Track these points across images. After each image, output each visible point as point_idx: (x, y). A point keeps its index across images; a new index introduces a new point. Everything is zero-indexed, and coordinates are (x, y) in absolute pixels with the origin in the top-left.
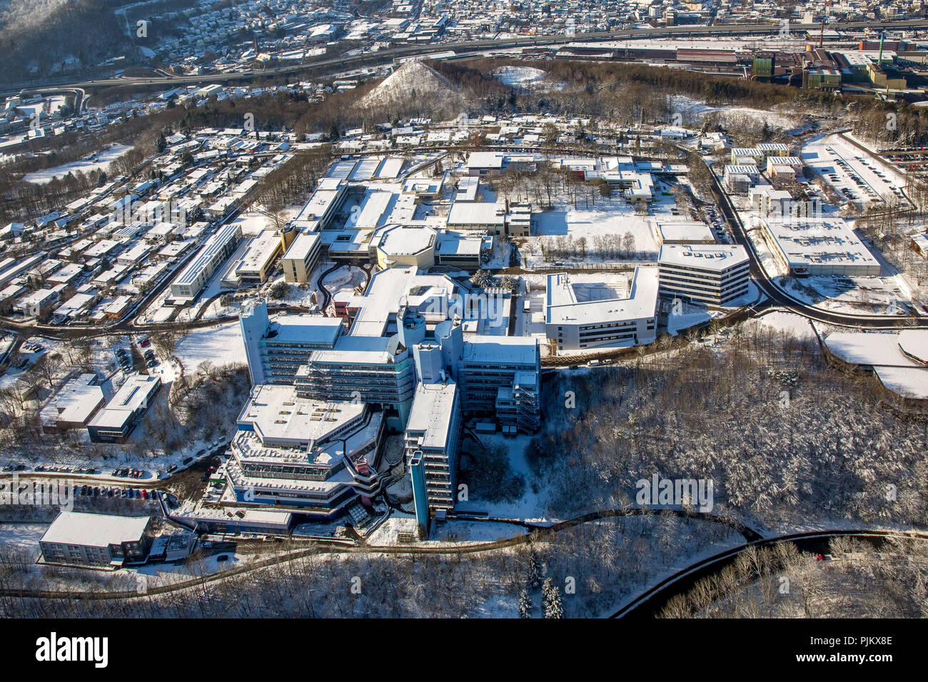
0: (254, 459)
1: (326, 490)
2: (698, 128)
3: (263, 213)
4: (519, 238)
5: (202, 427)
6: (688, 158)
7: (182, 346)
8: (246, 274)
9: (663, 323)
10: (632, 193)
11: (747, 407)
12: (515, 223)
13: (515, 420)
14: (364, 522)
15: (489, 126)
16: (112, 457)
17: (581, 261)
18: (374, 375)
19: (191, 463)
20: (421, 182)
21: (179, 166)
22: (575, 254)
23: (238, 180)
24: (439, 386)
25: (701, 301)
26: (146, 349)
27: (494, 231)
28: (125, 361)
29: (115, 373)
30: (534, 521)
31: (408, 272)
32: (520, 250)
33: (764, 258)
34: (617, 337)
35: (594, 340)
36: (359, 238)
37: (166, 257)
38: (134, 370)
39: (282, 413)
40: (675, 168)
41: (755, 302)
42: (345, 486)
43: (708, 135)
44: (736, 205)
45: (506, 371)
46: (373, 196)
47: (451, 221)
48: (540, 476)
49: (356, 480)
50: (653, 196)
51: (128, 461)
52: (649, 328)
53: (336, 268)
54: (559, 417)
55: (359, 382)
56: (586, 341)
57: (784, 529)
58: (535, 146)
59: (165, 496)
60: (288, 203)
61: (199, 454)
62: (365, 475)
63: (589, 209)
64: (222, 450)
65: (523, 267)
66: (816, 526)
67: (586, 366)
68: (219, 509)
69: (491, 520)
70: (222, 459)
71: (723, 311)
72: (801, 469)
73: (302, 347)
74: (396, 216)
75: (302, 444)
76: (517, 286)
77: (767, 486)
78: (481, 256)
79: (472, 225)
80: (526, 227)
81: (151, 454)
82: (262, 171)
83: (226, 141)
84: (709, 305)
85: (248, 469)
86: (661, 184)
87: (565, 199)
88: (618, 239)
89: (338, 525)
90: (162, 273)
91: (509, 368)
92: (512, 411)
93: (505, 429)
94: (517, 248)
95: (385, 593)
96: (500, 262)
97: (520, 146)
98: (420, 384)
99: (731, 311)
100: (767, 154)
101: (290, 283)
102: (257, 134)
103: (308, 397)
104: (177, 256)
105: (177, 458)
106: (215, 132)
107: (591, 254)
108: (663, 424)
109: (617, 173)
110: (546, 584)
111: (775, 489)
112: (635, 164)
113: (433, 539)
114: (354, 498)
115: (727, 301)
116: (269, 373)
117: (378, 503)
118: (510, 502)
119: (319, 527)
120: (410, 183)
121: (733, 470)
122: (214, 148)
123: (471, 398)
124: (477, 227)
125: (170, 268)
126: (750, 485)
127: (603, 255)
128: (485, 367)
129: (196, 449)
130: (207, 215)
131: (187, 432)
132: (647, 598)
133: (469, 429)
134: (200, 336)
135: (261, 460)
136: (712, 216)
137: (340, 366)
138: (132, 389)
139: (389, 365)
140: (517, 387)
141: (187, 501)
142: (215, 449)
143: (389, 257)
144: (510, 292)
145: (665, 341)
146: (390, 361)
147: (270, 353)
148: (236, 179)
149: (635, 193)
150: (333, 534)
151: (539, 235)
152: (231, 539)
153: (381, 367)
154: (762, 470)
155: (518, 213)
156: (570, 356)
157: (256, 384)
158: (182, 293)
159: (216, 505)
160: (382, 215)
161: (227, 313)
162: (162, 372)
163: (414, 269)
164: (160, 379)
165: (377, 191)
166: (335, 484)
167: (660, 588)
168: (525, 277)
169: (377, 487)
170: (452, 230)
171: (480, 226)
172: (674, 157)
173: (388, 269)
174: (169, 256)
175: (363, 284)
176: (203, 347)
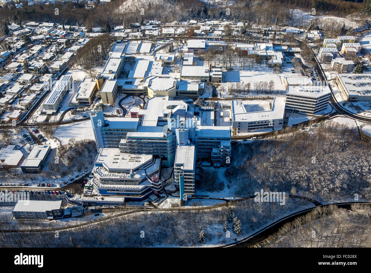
0: (106, 177)
1: (140, 188)
2: (306, 28)
3: (81, 70)
4: (216, 84)
5: (75, 166)
6: (300, 44)
7: (57, 133)
8: (81, 100)
9: (286, 122)
10: (273, 62)
11: (323, 155)
12: (215, 76)
13: (219, 161)
14: (156, 200)
15: (193, 26)
16: (35, 179)
17: (247, 94)
18: (157, 143)
19: (74, 181)
20: (163, 55)
21: (23, 43)
22: (244, 91)
23: (62, 52)
24: (187, 147)
25: (304, 112)
26: (38, 134)
27: (204, 80)
28: (28, 140)
29: (25, 145)
30: (228, 198)
31: (164, 99)
32: (217, 89)
33: (336, 93)
34: (265, 128)
35: (254, 129)
36: (137, 83)
37: (34, 91)
38: (35, 143)
39: (115, 159)
40: (294, 49)
41: (330, 113)
42: (148, 187)
43: (312, 32)
44: (324, 68)
45: (217, 141)
46: (140, 62)
47: (183, 75)
48: (230, 182)
49: (152, 184)
50: (283, 63)
51: (43, 180)
52: (280, 124)
53: (127, 97)
54: (239, 160)
55: (150, 146)
56: (251, 129)
57: (332, 201)
58: (220, 37)
59: (66, 193)
60: (94, 65)
61: (77, 177)
62: (156, 182)
63: (250, 70)
64: (87, 175)
65: (219, 97)
66: (345, 200)
67: (250, 140)
68: (92, 197)
69: (210, 198)
70: (88, 179)
71: (314, 116)
72: (344, 179)
73: (122, 130)
74: (153, 72)
75: (126, 171)
76: (216, 106)
77: (328, 185)
78: (199, 92)
79: (193, 77)
80: (220, 78)
81: (54, 177)
82: (75, 48)
83: (46, 30)
84: (308, 114)
85: (103, 181)
86: (287, 58)
87: (238, 65)
88: (266, 84)
89: (145, 202)
90: (34, 99)
91: (218, 139)
92: (219, 157)
93: (215, 165)
94: (215, 88)
95: (168, 225)
96: (208, 95)
97: (212, 37)
98: (178, 146)
99: (318, 116)
100: (343, 42)
101: (105, 104)
102: (64, 27)
103: (126, 152)
104: (40, 91)
105: (67, 179)
106: (37, 24)
107: (252, 91)
108: (285, 161)
109: (265, 51)
110: (235, 219)
111: (331, 186)
112: (273, 47)
113: (187, 205)
114: (151, 191)
115: (316, 112)
116: (106, 143)
117: (161, 193)
118: (218, 192)
119: (137, 202)
120: (158, 56)
121: (314, 179)
122: (41, 34)
123: (199, 153)
124: (196, 78)
125: (38, 97)
126: (321, 185)
127: (257, 92)
128: (207, 139)
129: (75, 175)
130: (50, 70)
131: (69, 168)
132: (274, 225)
133: (199, 165)
134: (65, 128)
135: (109, 178)
136: (311, 73)
137: (141, 139)
138: (37, 151)
139: (164, 138)
140: (222, 147)
141: (76, 195)
142: (84, 175)
143: (155, 92)
144: (214, 108)
145: (287, 129)
146: (164, 136)
147: (106, 133)
148: (60, 51)
149: (274, 62)
150: (143, 205)
151: (226, 82)
152: (99, 208)
153: (160, 139)
154: (327, 179)
155: (216, 71)
156: (243, 135)
157: (100, 148)
158: (50, 109)
159: (90, 196)
160: (146, 72)
161: (75, 118)
162: (50, 144)
163: (167, 98)
164: (50, 147)
165: (141, 59)
166: (143, 186)
167: (279, 222)
168: (220, 102)
169: (161, 187)
170: (183, 79)
171: (198, 77)
172: (293, 44)
173: (154, 97)
174: (36, 91)
175: (142, 105)
176: (68, 133)
